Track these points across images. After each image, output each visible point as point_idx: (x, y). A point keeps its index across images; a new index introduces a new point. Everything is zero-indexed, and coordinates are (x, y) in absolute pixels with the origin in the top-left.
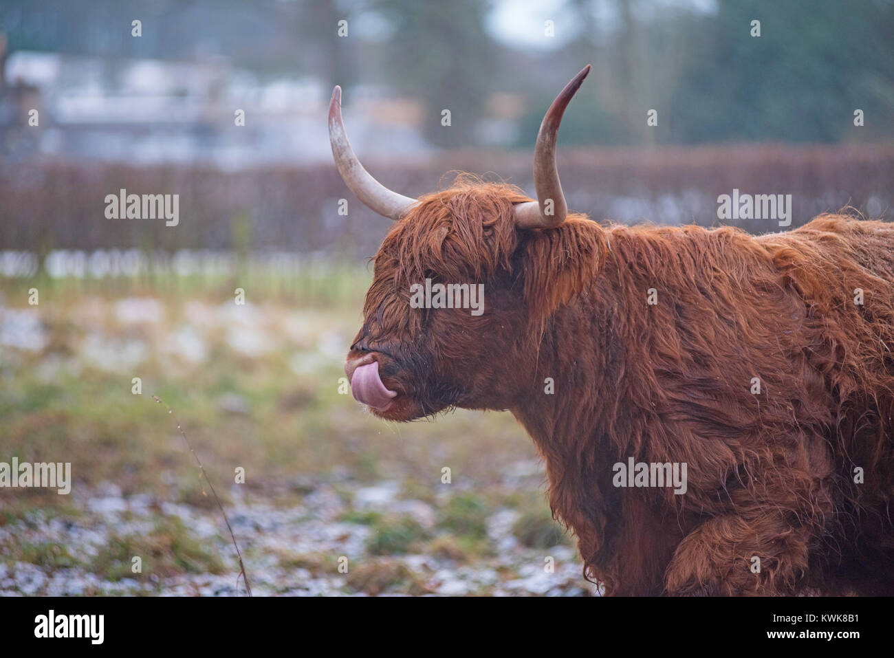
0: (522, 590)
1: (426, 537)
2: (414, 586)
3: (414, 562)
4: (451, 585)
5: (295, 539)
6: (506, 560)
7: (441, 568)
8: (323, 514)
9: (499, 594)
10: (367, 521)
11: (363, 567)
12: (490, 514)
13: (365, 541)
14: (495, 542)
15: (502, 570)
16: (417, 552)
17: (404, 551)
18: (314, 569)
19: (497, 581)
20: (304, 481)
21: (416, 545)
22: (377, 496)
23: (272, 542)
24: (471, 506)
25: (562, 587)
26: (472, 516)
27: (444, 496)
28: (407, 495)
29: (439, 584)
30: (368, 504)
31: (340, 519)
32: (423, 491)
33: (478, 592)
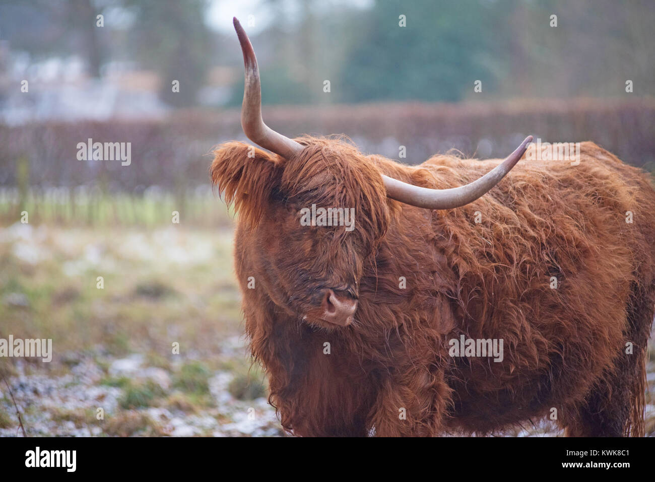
0: (235, 431)
1: (163, 394)
2: (154, 431)
3: (154, 414)
4: (182, 429)
5: (65, 399)
6: (223, 410)
7: (175, 417)
8: (88, 380)
9: (217, 434)
10: (119, 384)
11: (115, 418)
12: (211, 376)
13: (118, 399)
14: (214, 397)
15: (220, 417)
16: (156, 406)
17: (147, 406)
18: (78, 421)
19: (216, 425)
20: (71, 356)
21: (156, 400)
22: (127, 366)
23: (47, 402)
24: (198, 370)
25: (264, 428)
26: (198, 378)
27: (177, 364)
28: (150, 364)
29: (174, 429)
30: (120, 372)
31: (99, 383)
32: (162, 360)
33: (202, 434)
